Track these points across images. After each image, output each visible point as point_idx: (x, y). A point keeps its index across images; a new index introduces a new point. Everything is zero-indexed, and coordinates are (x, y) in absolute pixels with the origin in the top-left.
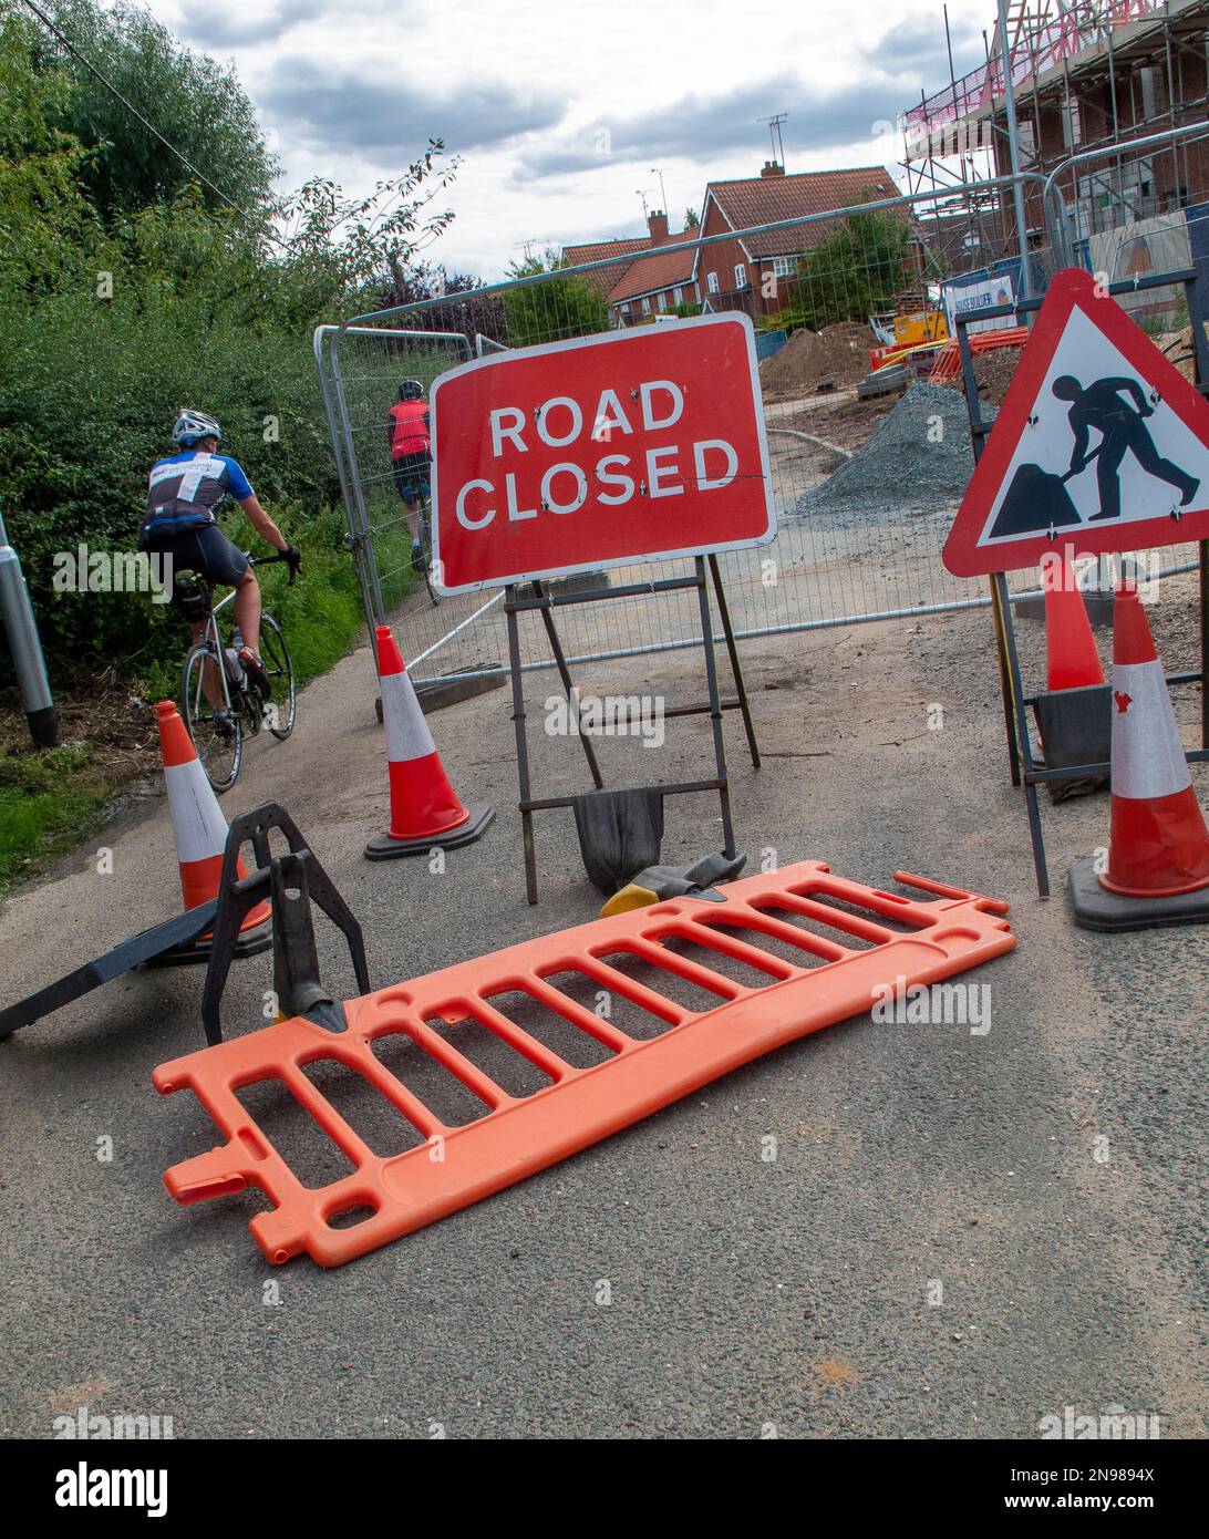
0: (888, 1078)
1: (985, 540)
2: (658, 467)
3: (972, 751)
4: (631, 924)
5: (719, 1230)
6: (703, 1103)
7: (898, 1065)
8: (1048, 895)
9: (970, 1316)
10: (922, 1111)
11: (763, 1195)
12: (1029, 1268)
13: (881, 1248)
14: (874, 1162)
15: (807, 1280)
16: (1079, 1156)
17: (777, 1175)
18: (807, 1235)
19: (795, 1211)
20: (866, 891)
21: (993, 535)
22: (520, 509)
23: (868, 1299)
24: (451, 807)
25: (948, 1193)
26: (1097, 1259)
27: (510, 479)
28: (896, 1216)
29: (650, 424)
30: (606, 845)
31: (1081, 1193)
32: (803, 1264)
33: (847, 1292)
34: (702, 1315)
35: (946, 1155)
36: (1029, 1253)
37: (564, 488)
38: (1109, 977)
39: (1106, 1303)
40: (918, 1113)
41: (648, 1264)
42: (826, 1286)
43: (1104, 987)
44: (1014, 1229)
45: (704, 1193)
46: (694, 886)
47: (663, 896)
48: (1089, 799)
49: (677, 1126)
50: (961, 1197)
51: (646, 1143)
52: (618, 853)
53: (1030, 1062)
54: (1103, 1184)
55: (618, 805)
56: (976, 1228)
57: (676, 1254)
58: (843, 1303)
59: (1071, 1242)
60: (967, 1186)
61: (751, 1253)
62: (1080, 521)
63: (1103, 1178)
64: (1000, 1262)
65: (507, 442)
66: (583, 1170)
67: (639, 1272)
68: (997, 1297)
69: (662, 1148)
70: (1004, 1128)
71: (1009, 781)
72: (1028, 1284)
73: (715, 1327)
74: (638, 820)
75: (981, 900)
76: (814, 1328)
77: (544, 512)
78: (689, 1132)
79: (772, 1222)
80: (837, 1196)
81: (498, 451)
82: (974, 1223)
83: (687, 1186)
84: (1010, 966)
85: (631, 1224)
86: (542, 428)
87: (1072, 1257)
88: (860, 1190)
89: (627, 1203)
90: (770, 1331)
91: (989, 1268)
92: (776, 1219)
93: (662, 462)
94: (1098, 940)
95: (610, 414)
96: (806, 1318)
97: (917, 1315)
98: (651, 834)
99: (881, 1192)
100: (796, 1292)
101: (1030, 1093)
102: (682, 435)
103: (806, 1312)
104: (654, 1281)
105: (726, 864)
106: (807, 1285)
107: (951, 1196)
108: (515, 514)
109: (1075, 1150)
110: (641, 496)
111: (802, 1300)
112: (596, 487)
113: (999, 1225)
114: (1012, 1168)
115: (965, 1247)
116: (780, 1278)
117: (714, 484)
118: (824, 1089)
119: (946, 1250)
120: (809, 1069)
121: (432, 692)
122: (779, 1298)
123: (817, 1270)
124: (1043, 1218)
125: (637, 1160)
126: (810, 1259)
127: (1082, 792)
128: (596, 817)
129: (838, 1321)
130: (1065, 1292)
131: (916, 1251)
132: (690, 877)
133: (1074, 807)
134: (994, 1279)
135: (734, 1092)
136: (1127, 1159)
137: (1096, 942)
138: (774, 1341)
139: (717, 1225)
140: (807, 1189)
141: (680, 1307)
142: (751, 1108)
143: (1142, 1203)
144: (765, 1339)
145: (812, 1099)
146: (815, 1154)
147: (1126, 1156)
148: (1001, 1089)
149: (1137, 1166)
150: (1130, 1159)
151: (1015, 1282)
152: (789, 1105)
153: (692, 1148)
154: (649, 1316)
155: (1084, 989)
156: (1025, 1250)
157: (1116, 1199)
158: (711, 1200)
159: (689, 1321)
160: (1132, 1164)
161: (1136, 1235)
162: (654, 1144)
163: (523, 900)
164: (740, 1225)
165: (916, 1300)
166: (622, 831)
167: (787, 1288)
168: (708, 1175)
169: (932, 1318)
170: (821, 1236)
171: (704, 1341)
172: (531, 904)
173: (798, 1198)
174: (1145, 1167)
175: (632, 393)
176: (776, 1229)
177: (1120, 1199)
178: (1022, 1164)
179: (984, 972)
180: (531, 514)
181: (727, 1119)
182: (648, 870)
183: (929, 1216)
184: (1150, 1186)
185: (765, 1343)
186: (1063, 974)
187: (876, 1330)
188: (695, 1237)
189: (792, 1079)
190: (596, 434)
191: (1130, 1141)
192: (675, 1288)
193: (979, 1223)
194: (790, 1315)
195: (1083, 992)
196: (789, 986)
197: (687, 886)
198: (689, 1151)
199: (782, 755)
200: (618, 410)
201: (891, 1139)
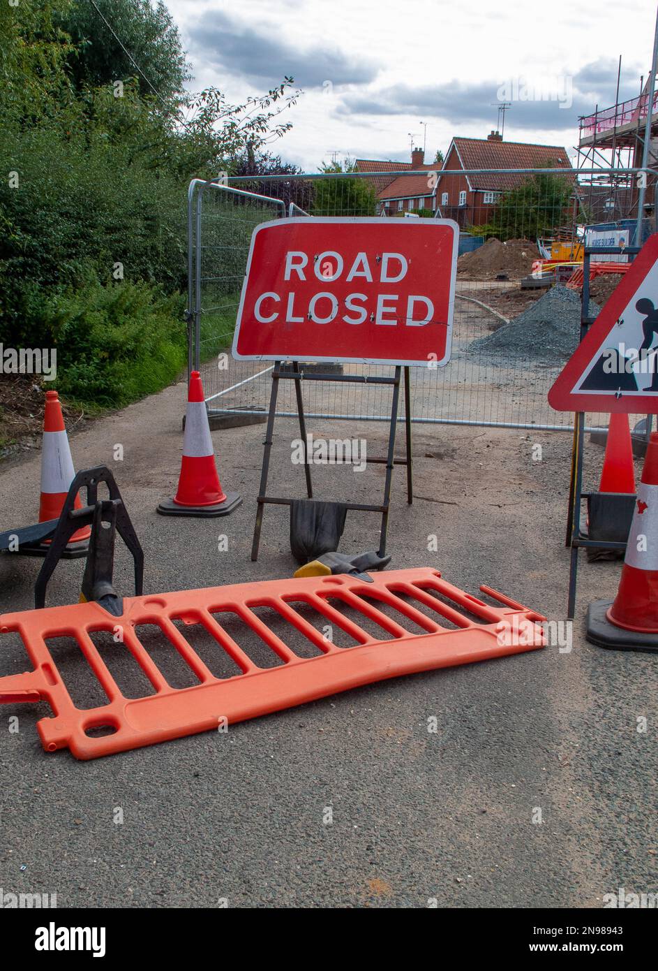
1: (576, 390)
2: (384, 306)
3: (545, 520)
4: (311, 585)
5: (326, 784)
6: (332, 705)
7: (458, 705)
8: (574, 617)
9: (469, 869)
10: (467, 736)
11: (357, 768)
12: (512, 846)
13: (423, 815)
14: (431, 762)
15: (372, 826)
16: (558, 783)
17: (368, 758)
18: (380, 798)
19: (375, 782)
20: (461, 593)
21: (582, 388)
22: (294, 315)
23: (408, 845)
24: (216, 491)
25: (471, 790)
26: (556, 849)
27: (292, 295)
28: (437, 798)
29: (384, 278)
30: (306, 534)
31: (554, 807)
32: (373, 816)
33: (396, 839)
34: (304, 835)
35: (476, 766)
36: (514, 837)
37: (323, 308)
38: (600, 676)
39: (555, 877)
40: (465, 737)
41: (278, 797)
42: (384, 833)
43: (595, 682)
44: (508, 820)
45: (321, 760)
46: (355, 569)
47: (335, 571)
48: (610, 563)
49: (314, 715)
50: (480, 794)
51: (292, 722)
52: (312, 540)
53: (540, 719)
54: (569, 803)
55: (319, 510)
56: (484, 815)
57: (296, 794)
58: (392, 845)
59: (541, 836)
60: (485, 788)
61: (343, 802)
62: (638, 390)
63: (570, 800)
64: (495, 839)
65: (294, 272)
66: (250, 731)
67: (271, 801)
68: (489, 860)
69: (301, 727)
70: (515, 757)
71: (564, 543)
72: (510, 856)
73: (311, 844)
74: (329, 522)
75: (531, 613)
76: (371, 857)
77: (308, 320)
78: (320, 721)
79: (359, 786)
80: (403, 778)
81: (287, 277)
82: (484, 812)
83: (311, 754)
84: (540, 657)
85: (272, 770)
86: (317, 269)
87: (540, 845)
88: (418, 777)
89: (272, 757)
90: (343, 853)
91: (487, 841)
92: (362, 785)
93: (387, 303)
94: (598, 652)
95: (361, 267)
96: (367, 849)
97: (436, 861)
98: (335, 532)
99: (431, 781)
100: (365, 832)
101: (536, 738)
102: (403, 289)
103: (369, 846)
104: (279, 808)
105: (378, 560)
106: (372, 829)
107: (473, 792)
108: (290, 318)
109: (556, 779)
110: (370, 322)
111: (367, 838)
112: (343, 310)
113: (499, 816)
114: (514, 782)
115: (475, 825)
116: (357, 822)
117: (417, 324)
118: (409, 711)
119: (463, 825)
120: (402, 696)
121: (219, 418)
122: (354, 834)
123: (381, 821)
125: (284, 731)
126: (378, 814)
127: (607, 558)
128: (303, 515)
129: (387, 856)
130: (531, 866)
131: (444, 822)
132: (353, 563)
133: (600, 567)
134: (490, 849)
135: (353, 701)
136: (587, 791)
137: (597, 653)
138: (345, 860)
139: (325, 782)
140: (385, 770)
141: (292, 827)
142: (361, 713)
143: (591, 820)
144: (340, 858)
145: (400, 715)
146: (395, 750)
147: (587, 789)
148: (519, 732)
149: (593, 796)
150: (590, 791)
151: (502, 853)
152: (386, 716)
153: (320, 731)
154: (271, 829)
155: (584, 680)
156: (512, 835)
157: (576, 814)
158: (325, 765)
159: (295, 837)
160: (590, 795)
161: (583, 839)
162: (297, 723)
163: (247, 557)
164: (340, 784)
165: (437, 852)
166: (318, 527)
167: (360, 829)
168: (326, 750)
169: (445, 866)
170: (388, 801)
171: (302, 851)
172: (253, 560)
173: (379, 775)
174: (598, 798)
175: (377, 258)
176: (361, 791)
177: (578, 815)
178: (522, 781)
179: (523, 658)
180: (301, 320)
181: (345, 717)
182: (329, 554)
183: (457, 802)
184: (599, 811)
185: (340, 860)
186: (572, 669)
187: (410, 866)
188: (310, 786)
189: (390, 700)
190: (349, 279)
191: (592, 780)
192: (291, 815)
193: (487, 813)
194: (358, 846)
195: (582, 682)
196: (401, 642)
197: (351, 568)
198: (318, 732)
199: (427, 499)
200: (366, 266)
201: (444, 750)
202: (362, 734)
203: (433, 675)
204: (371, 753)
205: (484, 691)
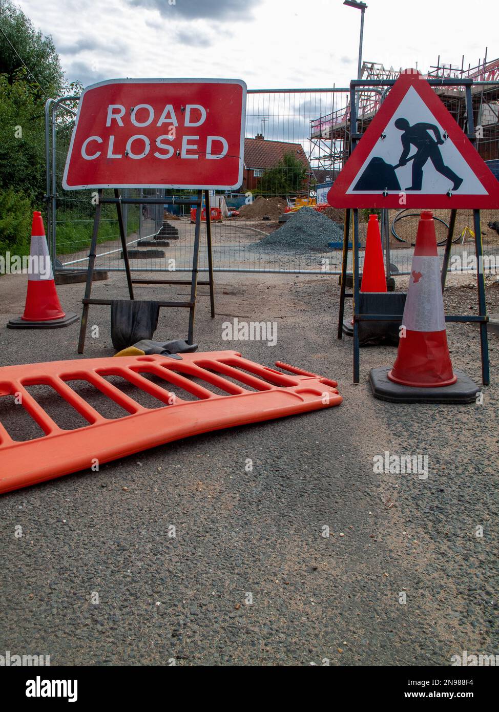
0: (261, 463)
1: (350, 191)
2: (187, 144)
4: (125, 362)
5: (124, 550)
6: (138, 463)
7: (268, 457)
8: (358, 382)
9: (310, 651)
10: (281, 485)
11: (163, 528)
12: (357, 612)
13: (242, 580)
14: (246, 515)
15: (180, 601)
16: (389, 527)
17: (176, 515)
18: (189, 562)
19: (183, 543)
20: (261, 367)
21: (355, 189)
22: (114, 153)
23: (227, 624)
24: (56, 309)
25: (296, 543)
26: (410, 609)
27: (112, 138)
28: (257, 556)
29: (187, 124)
30: (124, 326)
31: (393, 555)
32: (181, 587)
33: (211, 616)
34: (89, 621)
35: (296, 516)
36: (357, 599)
37: (138, 146)
38: (396, 424)
39: (423, 652)
40: (279, 486)
41: (62, 570)
42: (195, 609)
43: (394, 428)
44: (344, 578)
45: (121, 522)
46: (166, 351)
47: (147, 353)
48: (376, 347)
49: (118, 474)
50: (306, 548)
51: (93, 483)
52: (130, 332)
53: (353, 464)
54: (407, 549)
55: (135, 308)
56: (316, 573)
57: (86, 565)
58: (206, 626)
59: (388, 593)
60: (310, 539)
61: (143, 571)
62: (400, 190)
63: (408, 545)
64: (334, 604)
65: (114, 121)
66: (44, 494)
67: (53, 575)
68: (332, 635)
69: (103, 487)
70: (336, 502)
71: (336, 337)
72: (358, 626)
73: (96, 634)
74: (144, 318)
75: (322, 379)
76: (178, 647)
77: (126, 156)
78: (124, 479)
79: (164, 549)
80: (216, 536)
81: (108, 124)
82: (315, 569)
83: (111, 515)
84: (337, 412)
85: (62, 537)
86: (133, 118)
87: (390, 606)
88: (233, 533)
89: (65, 521)
90: (141, 645)
91: (326, 608)
92: (168, 548)
93: (190, 142)
94: (388, 406)
95: (168, 116)
96: (173, 636)
97: (266, 645)
98: (150, 325)
99: (248, 537)
100: (170, 611)
101: (354, 482)
102: (203, 132)
103: (175, 630)
104: (62, 586)
105: (187, 347)
106: (180, 605)
107: (298, 546)
108: (110, 155)
109: (385, 522)
110: (177, 156)
111: (173, 618)
112: (154, 148)
113: (333, 572)
114: (342, 530)
115: (307, 588)
116: (160, 596)
117: (215, 157)
118: (219, 465)
119: (293, 588)
120: (211, 452)
122: (155, 615)
123: (191, 593)
124: (367, 571)
125: (83, 493)
126: (187, 583)
127: (373, 343)
128: (121, 312)
129: (199, 643)
130: (388, 637)
131: (269, 586)
132: (164, 347)
133: (369, 349)
134: (331, 619)
135: (161, 459)
136: (423, 533)
137: (386, 406)
138: (142, 656)
139: (124, 546)
140: (195, 528)
141: (74, 612)
142: (169, 470)
143: (439, 567)
144: (134, 653)
145: (210, 469)
146: (206, 505)
147: (420, 530)
148: (334, 477)
149: (431, 538)
150: (425, 533)
151: (348, 623)
152: (195, 471)
153: (123, 490)
154: (46, 617)
155: (383, 428)
156: (354, 596)
157: (419, 561)
158: (125, 527)
159: (76, 626)
160: (427, 537)
161: (439, 593)
162: (99, 484)
163: (75, 352)
164: (141, 549)
165: (266, 631)
166: (135, 321)
167: (164, 606)
168: (129, 509)
169: (278, 650)
170: (199, 565)
171: (82, 647)
172: (79, 353)
173: (188, 534)
174: (436, 540)
175: (182, 108)
176: (167, 555)
177: (422, 562)
178: (350, 528)
179: (323, 414)
180: (119, 156)
181: (152, 474)
182: (143, 341)
183: (281, 559)
184: (443, 555)
185: (134, 657)
186: (369, 420)
187: (231, 656)
188: (105, 554)
189: (199, 456)
190: (159, 124)
191: (424, 521)
192: (75, 594)
193: (318, 570)
194: (161, 632)
195: (382, 430)
196: (208, 402)
197: (162, 350)
198: (121, 491)
199: (227, 315)
200: (173, 115)
201: (259, 501)
202: (169, 490)
203: (241, 432)
204: (179, 510)
205: (292, 443)
